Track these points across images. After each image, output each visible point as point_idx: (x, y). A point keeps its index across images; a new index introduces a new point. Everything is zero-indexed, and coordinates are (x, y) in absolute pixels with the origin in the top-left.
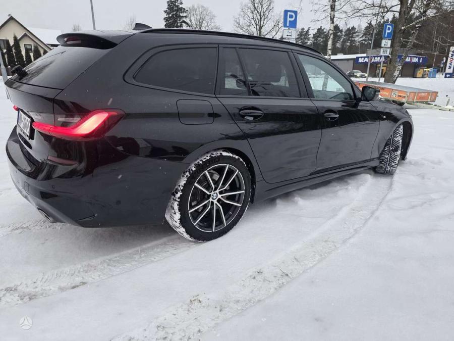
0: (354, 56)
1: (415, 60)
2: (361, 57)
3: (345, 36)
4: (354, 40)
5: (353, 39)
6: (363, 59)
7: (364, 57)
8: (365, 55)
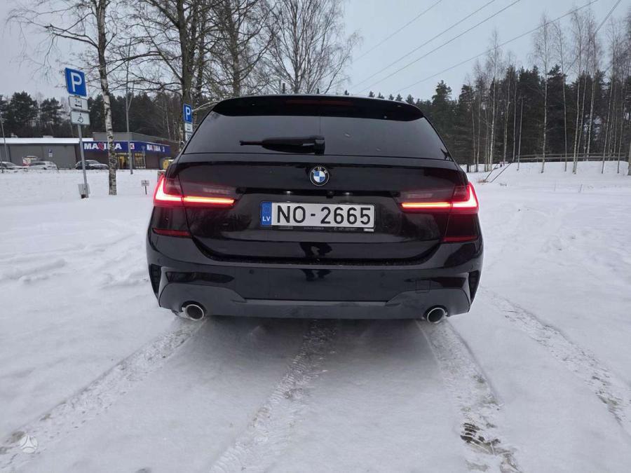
0: (75, 141)
1: (157, 149)
2: (87, 143)
3: (43, 110)
4: (60, 118)
5: (57, 116)
6: (90, 145)
7: (92, 143)
8: (91, 140)
